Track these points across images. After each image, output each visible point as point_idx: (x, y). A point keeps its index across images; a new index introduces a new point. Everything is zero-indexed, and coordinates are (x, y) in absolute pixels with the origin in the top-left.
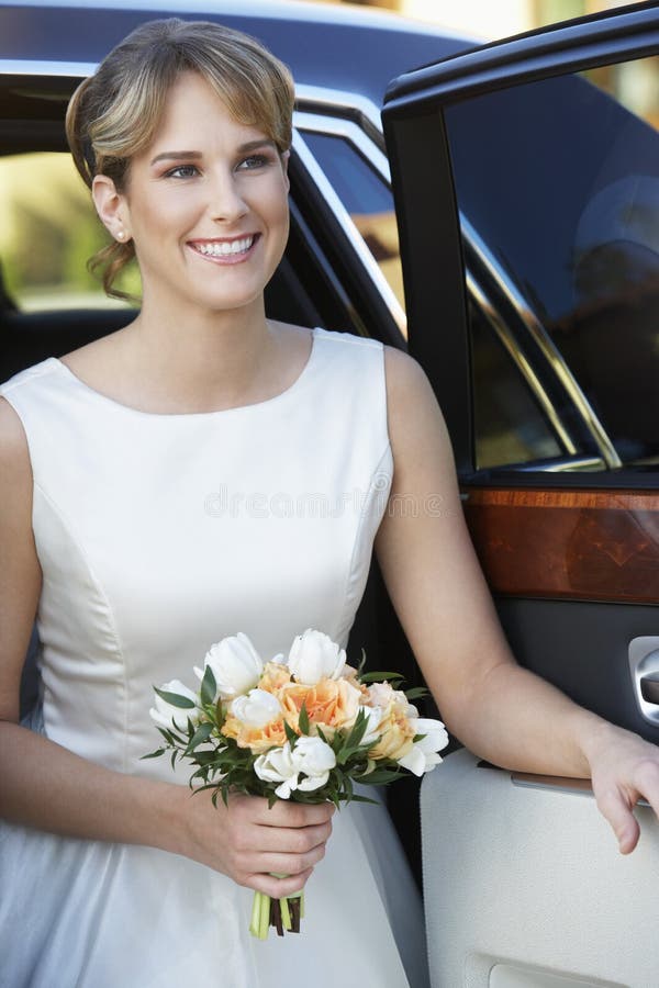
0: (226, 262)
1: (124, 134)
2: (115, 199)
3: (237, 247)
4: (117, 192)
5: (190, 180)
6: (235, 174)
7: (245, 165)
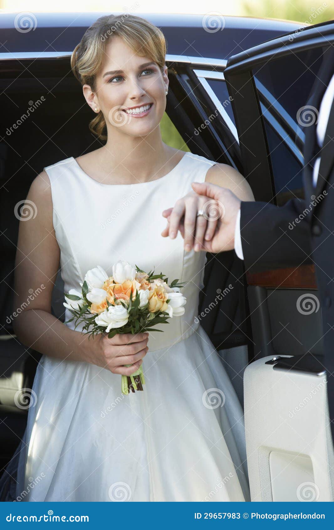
0: (138, 117)
1: (89, 66)
2: (93, 94)
3: (142, 109)
4: (92, 91)
5: (120, 83)
6: (139, 78)
7: (144, 73)
